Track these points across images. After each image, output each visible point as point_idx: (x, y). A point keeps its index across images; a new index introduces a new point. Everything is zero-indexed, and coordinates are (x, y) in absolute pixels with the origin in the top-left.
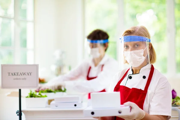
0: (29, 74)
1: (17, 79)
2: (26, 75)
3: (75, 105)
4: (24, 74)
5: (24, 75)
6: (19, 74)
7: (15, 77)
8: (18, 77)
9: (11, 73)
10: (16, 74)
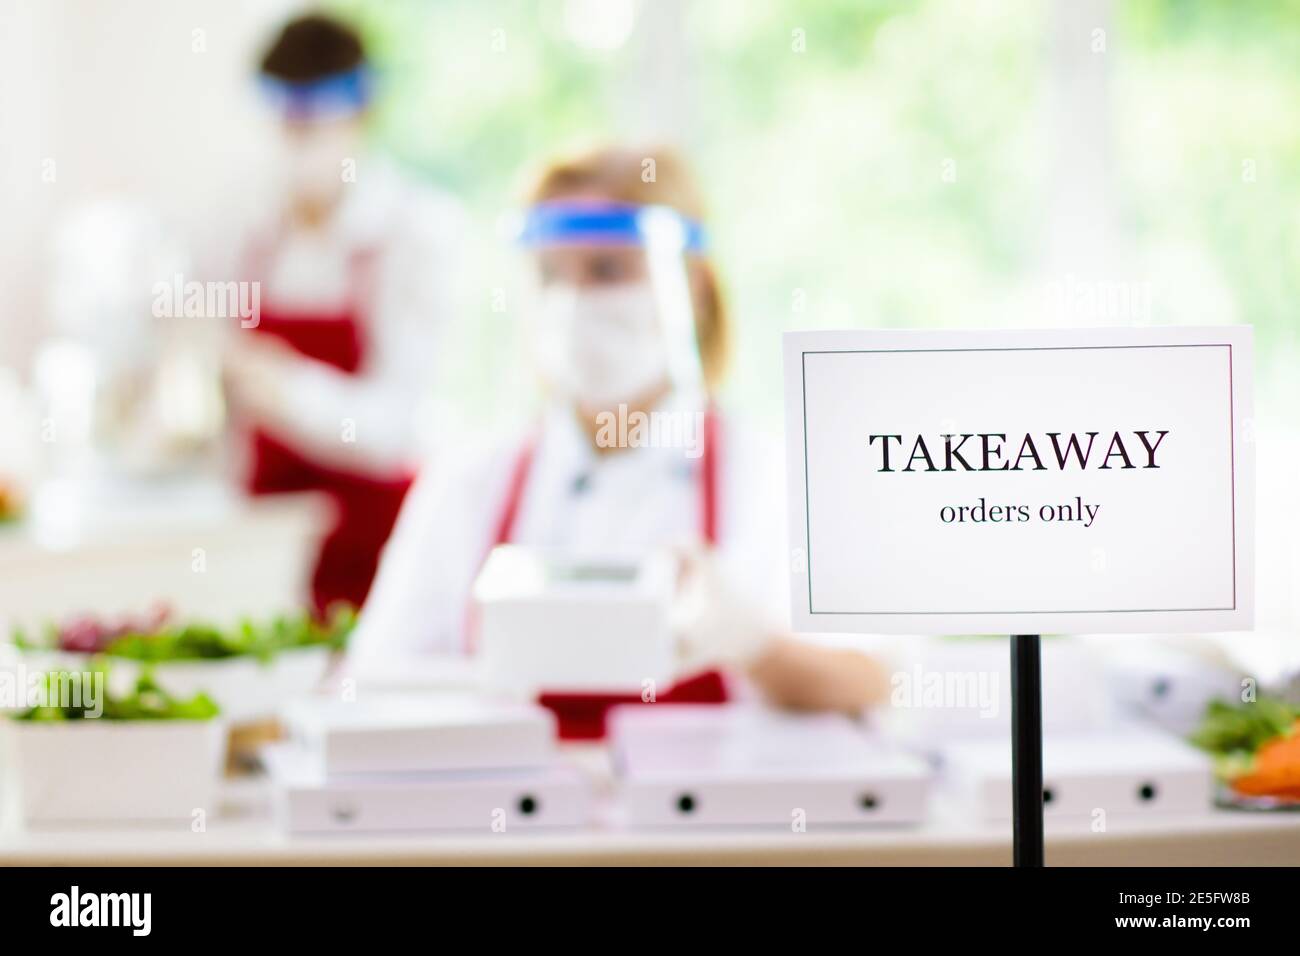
0: (1137, 453)
1: (985, 512)
2: (1095, 459)
3: (528, 806)
4: (1072, 450)
5: (1072, 459)
6: (1010, 451)
7: (962, 487)
8: (998, 488)
9: (910, 441)
10: (972, 452)
